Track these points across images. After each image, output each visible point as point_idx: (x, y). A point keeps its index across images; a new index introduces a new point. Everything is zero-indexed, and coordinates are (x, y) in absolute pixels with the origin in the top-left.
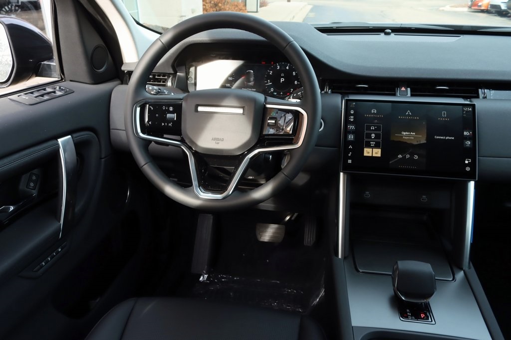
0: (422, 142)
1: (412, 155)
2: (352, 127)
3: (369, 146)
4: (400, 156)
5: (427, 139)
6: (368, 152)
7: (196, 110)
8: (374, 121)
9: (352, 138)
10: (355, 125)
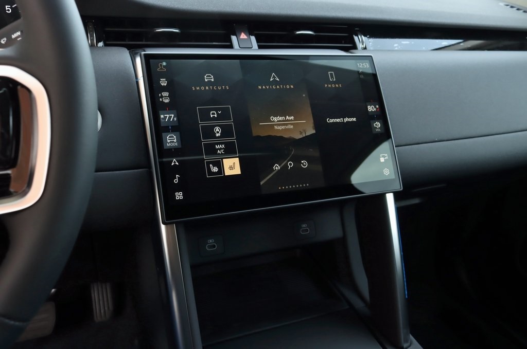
0: (308, 134)
1: (297, 160)
2: (168, 117)
4: (277, 167)
5: (316, 126)
8: (214, 100)
9: (173, 142)
10: (175, 111)
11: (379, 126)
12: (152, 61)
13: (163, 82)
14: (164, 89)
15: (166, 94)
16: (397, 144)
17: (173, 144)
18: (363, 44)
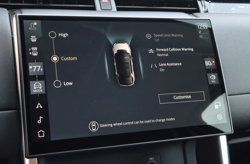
2: (37, 68)
9: (39, 89)
10: (42, 63)
11: (215, 78)
12: (24, 21)
13: (34, 39)
14: (34, 44)
15: (35, 49)
16: (230, 94)
17: (39, 91)
18: (205, 8)
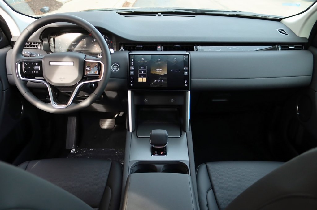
0: (165, 74)
1: (161, 80)
2: (132, 68)
3: (141, 77)
4: (155, 81)
5: (168, 72)
6: (140, 80)
7: (50, 64)
8: (143, 64)
9: (132, 73)
10: (134, 67)
11: (186, 73)
12: (131, 55)
13: (132, 60)
14: (132, 62)
15: (132, 63)
18: (197, 49)
